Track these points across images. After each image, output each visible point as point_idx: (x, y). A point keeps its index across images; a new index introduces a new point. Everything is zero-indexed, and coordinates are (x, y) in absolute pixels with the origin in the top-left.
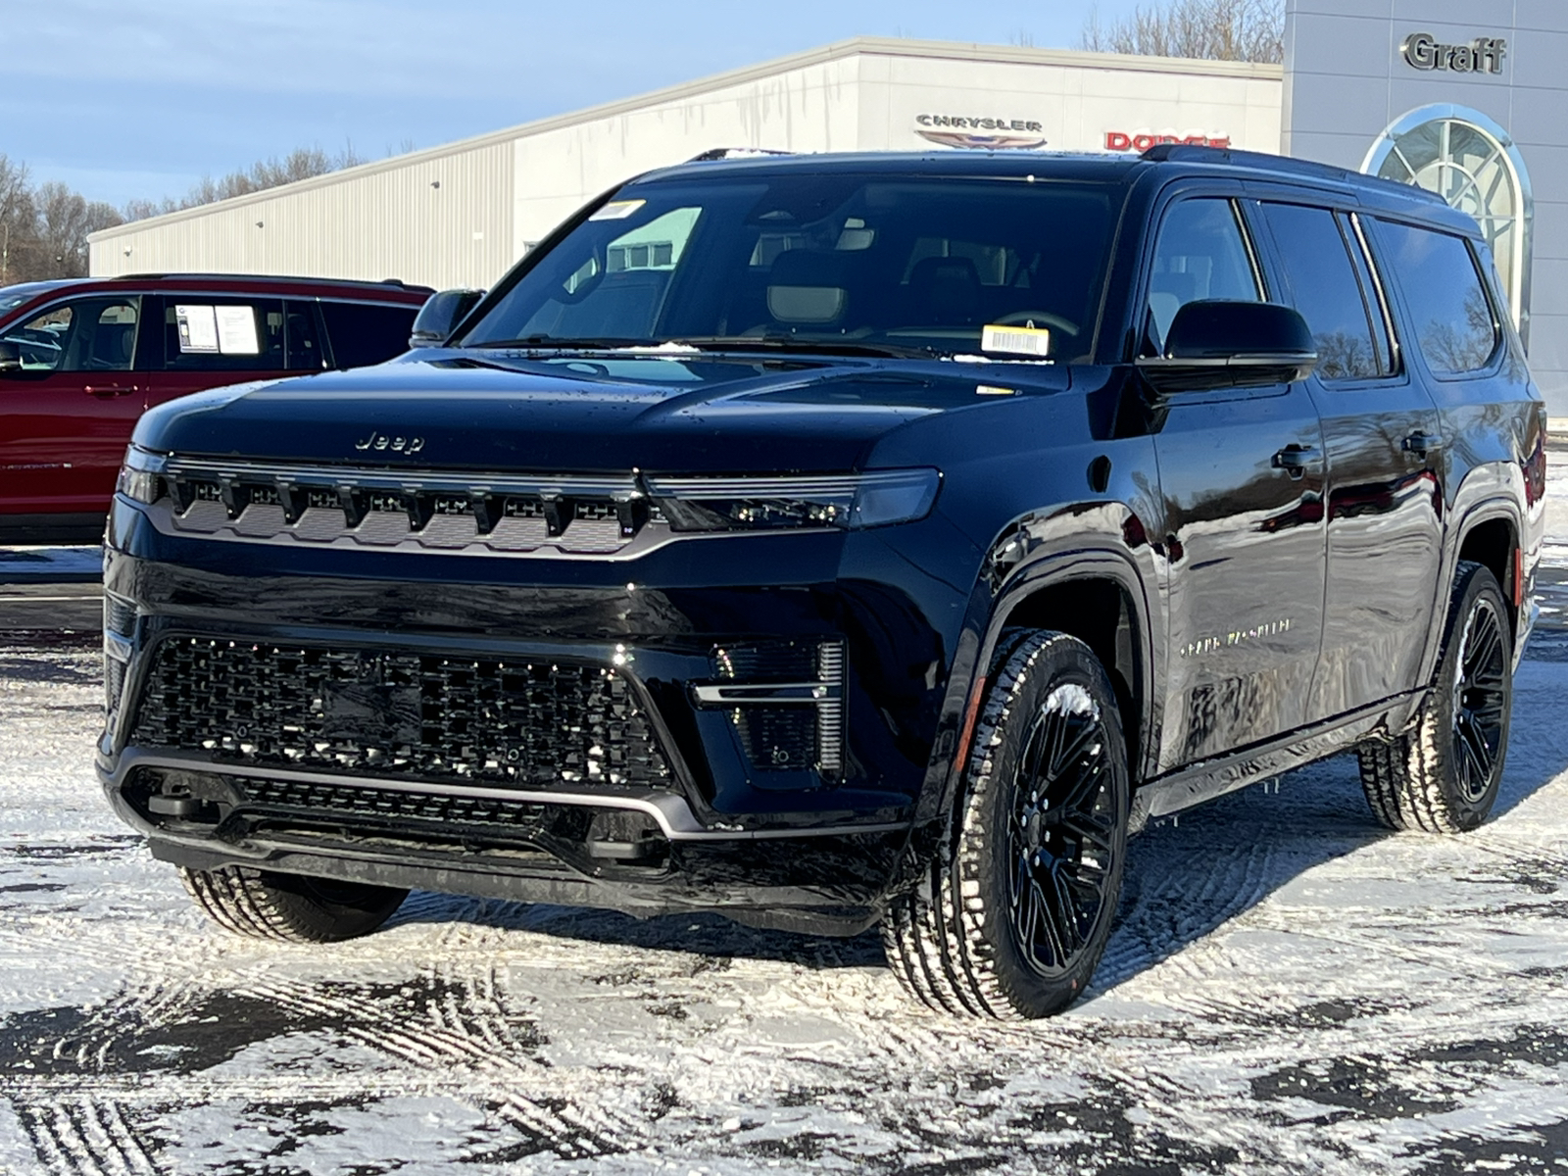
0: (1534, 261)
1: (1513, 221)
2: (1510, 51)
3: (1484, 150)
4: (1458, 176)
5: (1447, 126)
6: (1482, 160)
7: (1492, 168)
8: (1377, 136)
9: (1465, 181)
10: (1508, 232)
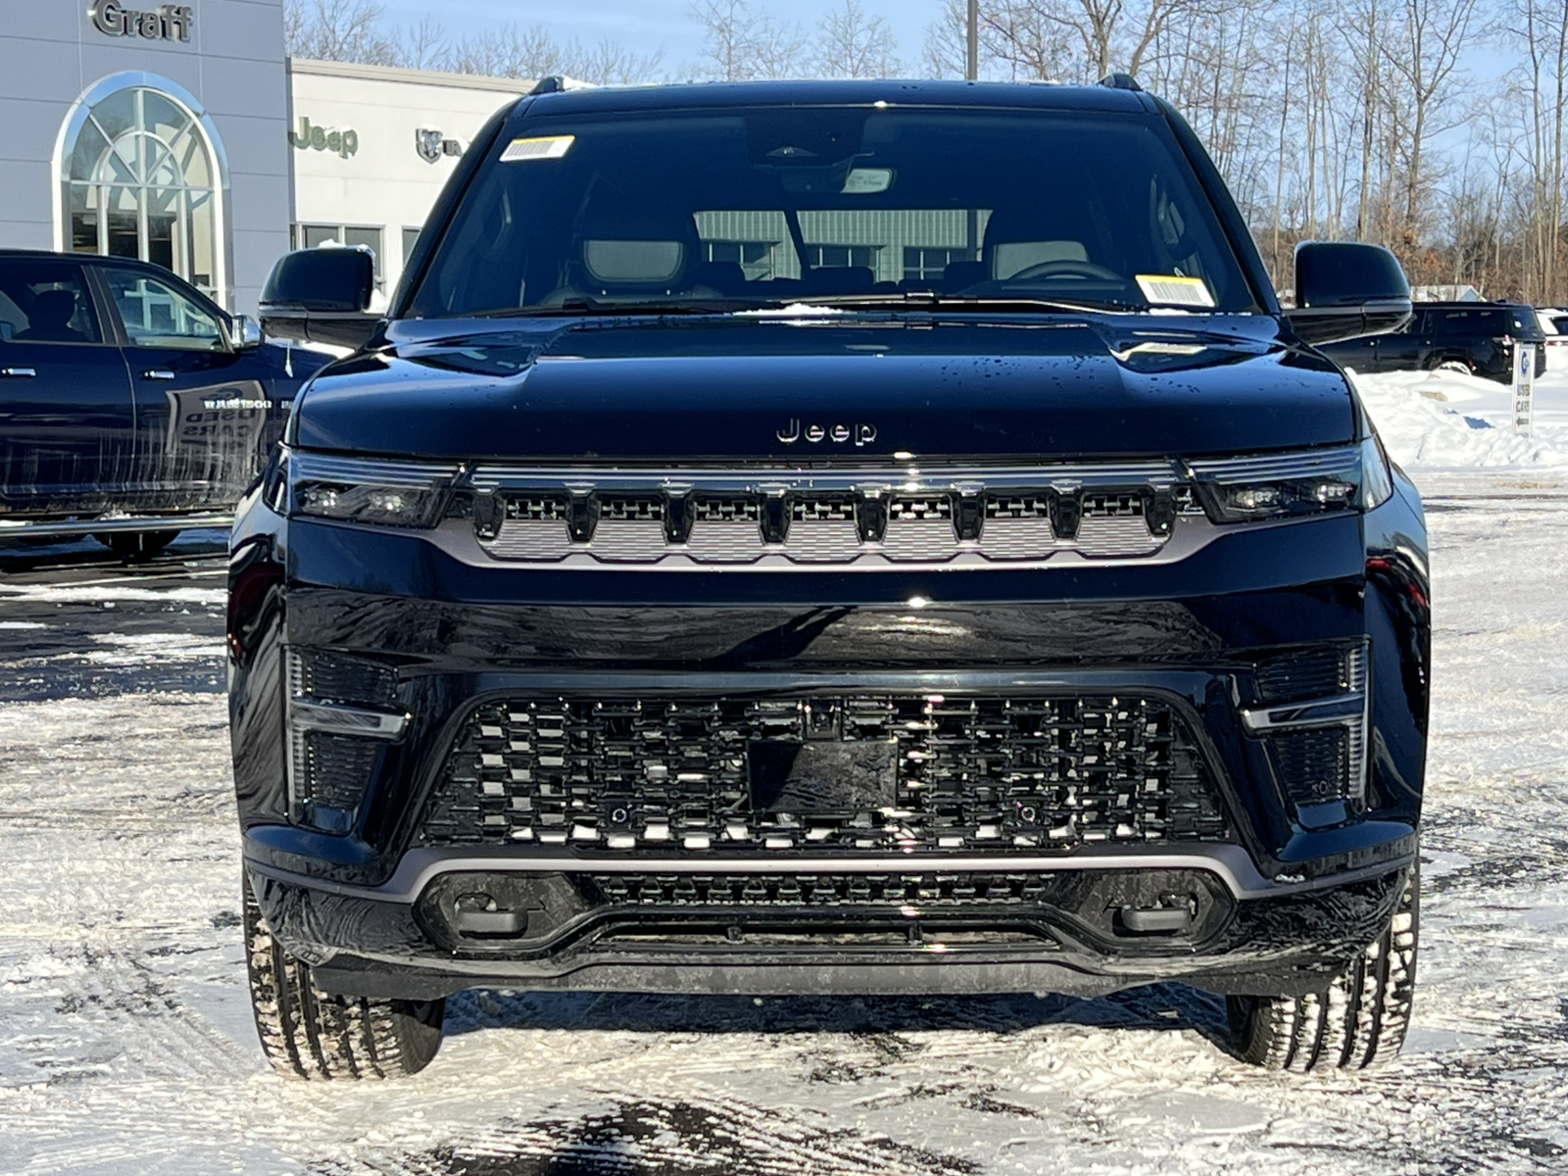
0: (235, 234)
1: (211, 192)
2: (196, 18)
3: (177, 120)
4: (151, 144)
5: (140, 94)
6: (176, 131)
7: (186, 139)
8: (71, 103)
9: (159, 151)
10: (207, 203)
